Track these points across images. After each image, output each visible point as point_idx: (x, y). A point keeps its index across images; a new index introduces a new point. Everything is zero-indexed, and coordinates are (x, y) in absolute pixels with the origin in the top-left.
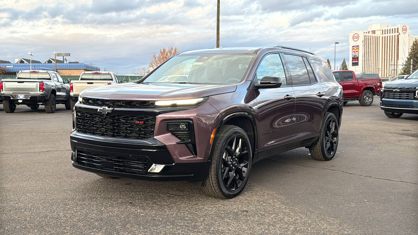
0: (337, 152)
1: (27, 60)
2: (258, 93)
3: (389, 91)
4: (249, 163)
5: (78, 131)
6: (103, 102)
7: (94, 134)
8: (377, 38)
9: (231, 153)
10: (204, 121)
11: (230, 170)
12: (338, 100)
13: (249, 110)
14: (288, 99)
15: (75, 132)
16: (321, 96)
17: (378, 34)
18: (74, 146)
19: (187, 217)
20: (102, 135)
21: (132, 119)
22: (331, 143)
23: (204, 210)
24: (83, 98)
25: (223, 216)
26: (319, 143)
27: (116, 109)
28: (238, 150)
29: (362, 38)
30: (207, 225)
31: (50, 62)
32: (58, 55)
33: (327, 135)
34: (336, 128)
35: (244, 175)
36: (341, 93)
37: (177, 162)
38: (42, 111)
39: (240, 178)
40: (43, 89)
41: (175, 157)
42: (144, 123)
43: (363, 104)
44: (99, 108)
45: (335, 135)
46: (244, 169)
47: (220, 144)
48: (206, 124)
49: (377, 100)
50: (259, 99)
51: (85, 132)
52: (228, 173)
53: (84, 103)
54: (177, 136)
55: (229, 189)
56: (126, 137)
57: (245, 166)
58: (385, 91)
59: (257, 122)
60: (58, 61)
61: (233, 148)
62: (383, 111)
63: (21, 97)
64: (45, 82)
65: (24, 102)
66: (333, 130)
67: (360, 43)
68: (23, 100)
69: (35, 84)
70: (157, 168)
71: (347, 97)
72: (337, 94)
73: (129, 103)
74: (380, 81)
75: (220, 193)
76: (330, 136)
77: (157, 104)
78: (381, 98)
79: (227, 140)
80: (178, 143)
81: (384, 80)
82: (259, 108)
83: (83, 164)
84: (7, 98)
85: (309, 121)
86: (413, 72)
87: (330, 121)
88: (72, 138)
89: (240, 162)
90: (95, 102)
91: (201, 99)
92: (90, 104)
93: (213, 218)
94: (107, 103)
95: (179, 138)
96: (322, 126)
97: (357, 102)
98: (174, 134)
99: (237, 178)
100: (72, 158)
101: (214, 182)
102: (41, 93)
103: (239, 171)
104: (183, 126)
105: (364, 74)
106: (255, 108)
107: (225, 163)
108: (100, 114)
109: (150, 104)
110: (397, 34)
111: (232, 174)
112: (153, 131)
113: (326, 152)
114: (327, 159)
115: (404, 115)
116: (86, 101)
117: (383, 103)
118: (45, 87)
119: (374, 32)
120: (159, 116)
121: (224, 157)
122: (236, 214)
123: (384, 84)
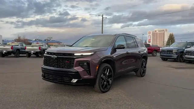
0: (146, 74)
1: (37, 40)
2: (116, 51)
3: (163, 51)
4: (112, 78)
5: (45, 65)
6: (54, 54)
7: (50, 66)
8: (157, 33)
9: (105, 74)
10: (94, 62)
11: (105, 81)
12: (146, 54)
13: (112, 57)
14: (127, 53)
15: (43, 66)
16: (140, 52)
17: (157, 32)
18: (43, 71)
19: (86, 101)
20: (53, 67)
21: (65, 61)
22: (144, 70)
23: (93, 98)
24: (47, 52)
25: (101, 101)
26: (139, 70)
27: (59, 56)
28: (108, 73)
29: (152, 33)
30: (94, 105)
31: (45, 40)
32: (48, 38)
33: (142, 67)
34: (145, 65)
35: (110, 83)
36: (147, 52)
37: (82, 78)
38: (40, 57)
39: (108, 85)
40: (40, 49)
41: (82, 76)
42: (70, 62)
43: (153, 56)
44: (52, 56)
45: (145, 67)
46: (110, 81)
47: (100, 71)
48: (95, 63)
49: (158, 54)
50: (116, 53)
51: (47, 66)
52: (104, 82)
53: (47, 54)
54: (83, 68)
55: (104, 89)
56: (62, 68)
57: (110, 80)
58: (161, 51)
59: (115, 62)
60: (48, 40)
61: (106, 72)
62: (161, 58)
63: (33, 52)
64: (41, 47)
65: (34, 54)
66: (144, 65)
67: (151, 35)
68: (33, 53)
69: (37, 47)
70: (75, 81)
71: (149, 53)
72: (145, 52)
73: (64, 54)
74: (159, 48)
75: (100, 91)
76: (143, 67)
77: (75, 54)
78: (160, 54)
79: (103, 69)
80: (83, 71)
81: (161, 47)
82: (116, 56)
83: (46, 78)
84: (27, 52)
85: (135, 62)
86: (171, 45)
87: (143, 62)
88: (42, 68)
89: (109, 78)
90: (51, 53)
91: (93, 53)
92: (49, 54)
93: (97, 102)
94: (56, 54)
95: (84, 69)
96: (140, 64)
97: (151, 55)
98: (82, 67)
99: (107, 84)
100: (42, 76)
101: (98, 86)
102: (39, 50)
103: (108, 82)
104: (86, 64)
105: (153, 45)
106: (114, 56)
107: (103, 79)
108: (52, 58)
109: (73, 55)
110: (164, 32)
111: (105, 83)
112: (73, 66)
113: (142, 74)
114: (142, 76)
115: (168, 60)
116: (48, 53)
117: (161, 55)
118: (41, 48)
119: (156, 31)
120: (76, 59)
121: (102, 76)
122: (107, 100)
123: (161, 49)
